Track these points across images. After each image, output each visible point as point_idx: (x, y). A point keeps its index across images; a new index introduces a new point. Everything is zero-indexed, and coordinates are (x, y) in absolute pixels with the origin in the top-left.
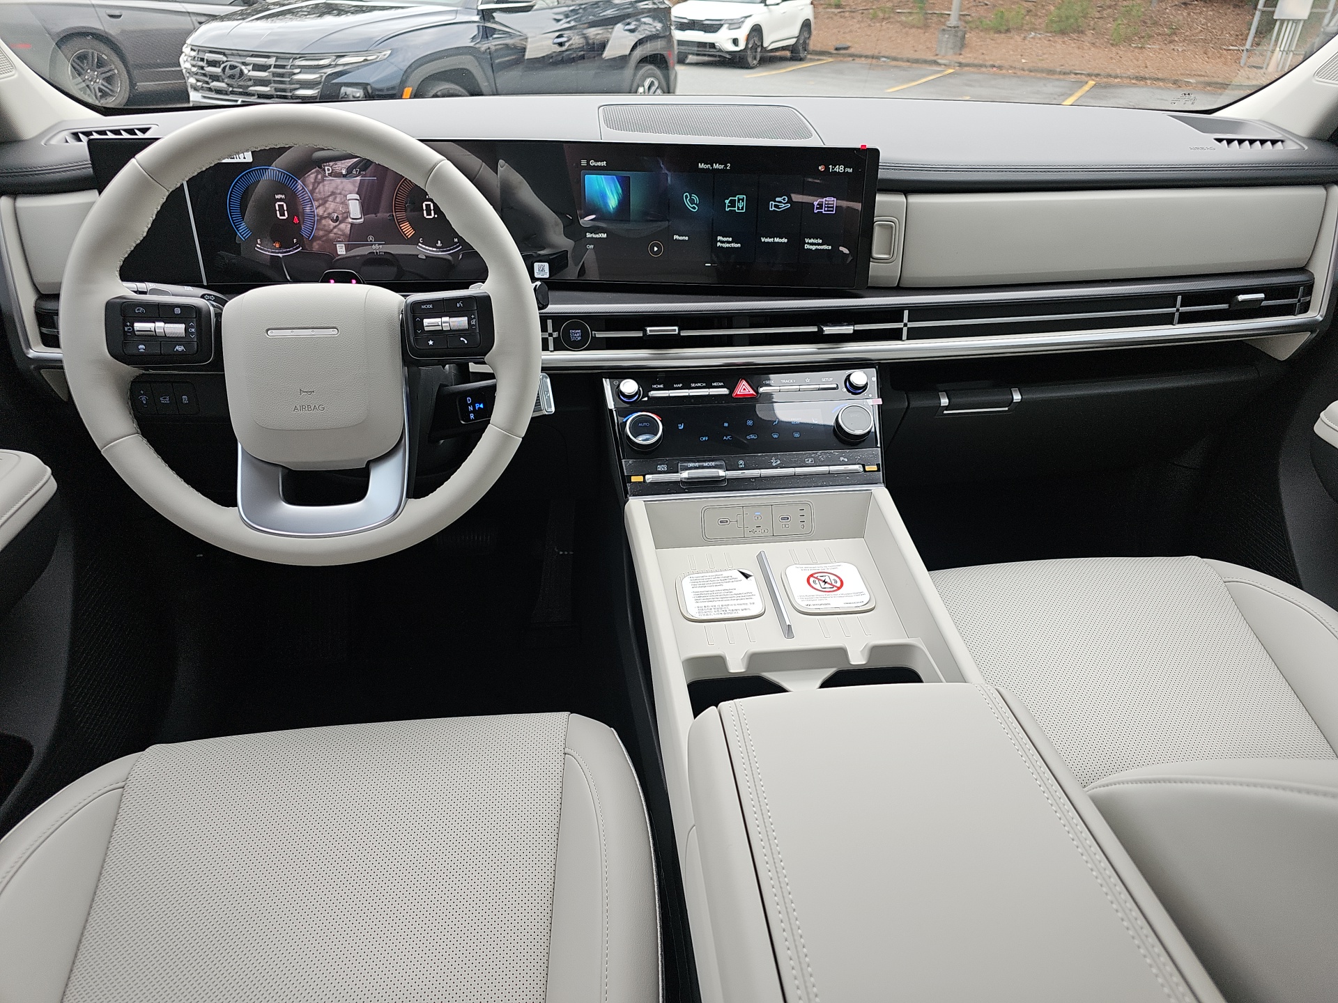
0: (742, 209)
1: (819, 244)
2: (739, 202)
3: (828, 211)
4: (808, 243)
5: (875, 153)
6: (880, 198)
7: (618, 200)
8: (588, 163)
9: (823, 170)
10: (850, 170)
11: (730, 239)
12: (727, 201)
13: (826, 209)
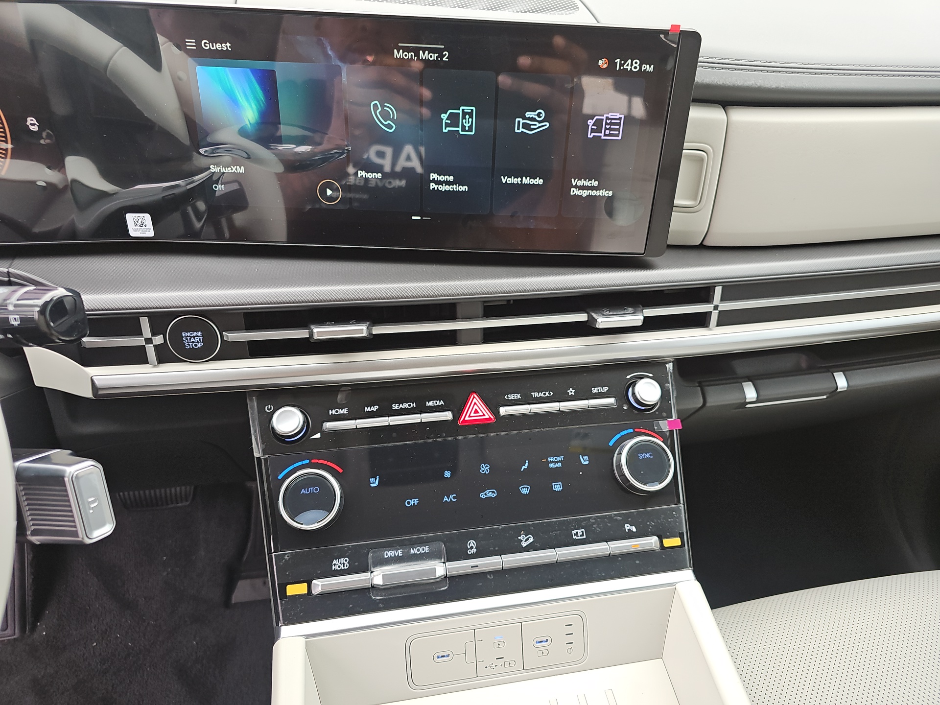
0: (470, 129)
1: (592, 188)
2: (464, 117)
3: (610, 135)
4: (576, 187)
5: (693, 39)
6: (696, 114)
7: (258, 109)
8: (198, 44)
9: (605, 66)
10: (649, 68)
11: (451, 178)
12: (444, 116)
13: (607, 132)
